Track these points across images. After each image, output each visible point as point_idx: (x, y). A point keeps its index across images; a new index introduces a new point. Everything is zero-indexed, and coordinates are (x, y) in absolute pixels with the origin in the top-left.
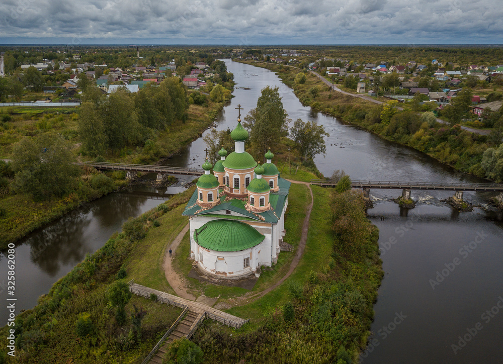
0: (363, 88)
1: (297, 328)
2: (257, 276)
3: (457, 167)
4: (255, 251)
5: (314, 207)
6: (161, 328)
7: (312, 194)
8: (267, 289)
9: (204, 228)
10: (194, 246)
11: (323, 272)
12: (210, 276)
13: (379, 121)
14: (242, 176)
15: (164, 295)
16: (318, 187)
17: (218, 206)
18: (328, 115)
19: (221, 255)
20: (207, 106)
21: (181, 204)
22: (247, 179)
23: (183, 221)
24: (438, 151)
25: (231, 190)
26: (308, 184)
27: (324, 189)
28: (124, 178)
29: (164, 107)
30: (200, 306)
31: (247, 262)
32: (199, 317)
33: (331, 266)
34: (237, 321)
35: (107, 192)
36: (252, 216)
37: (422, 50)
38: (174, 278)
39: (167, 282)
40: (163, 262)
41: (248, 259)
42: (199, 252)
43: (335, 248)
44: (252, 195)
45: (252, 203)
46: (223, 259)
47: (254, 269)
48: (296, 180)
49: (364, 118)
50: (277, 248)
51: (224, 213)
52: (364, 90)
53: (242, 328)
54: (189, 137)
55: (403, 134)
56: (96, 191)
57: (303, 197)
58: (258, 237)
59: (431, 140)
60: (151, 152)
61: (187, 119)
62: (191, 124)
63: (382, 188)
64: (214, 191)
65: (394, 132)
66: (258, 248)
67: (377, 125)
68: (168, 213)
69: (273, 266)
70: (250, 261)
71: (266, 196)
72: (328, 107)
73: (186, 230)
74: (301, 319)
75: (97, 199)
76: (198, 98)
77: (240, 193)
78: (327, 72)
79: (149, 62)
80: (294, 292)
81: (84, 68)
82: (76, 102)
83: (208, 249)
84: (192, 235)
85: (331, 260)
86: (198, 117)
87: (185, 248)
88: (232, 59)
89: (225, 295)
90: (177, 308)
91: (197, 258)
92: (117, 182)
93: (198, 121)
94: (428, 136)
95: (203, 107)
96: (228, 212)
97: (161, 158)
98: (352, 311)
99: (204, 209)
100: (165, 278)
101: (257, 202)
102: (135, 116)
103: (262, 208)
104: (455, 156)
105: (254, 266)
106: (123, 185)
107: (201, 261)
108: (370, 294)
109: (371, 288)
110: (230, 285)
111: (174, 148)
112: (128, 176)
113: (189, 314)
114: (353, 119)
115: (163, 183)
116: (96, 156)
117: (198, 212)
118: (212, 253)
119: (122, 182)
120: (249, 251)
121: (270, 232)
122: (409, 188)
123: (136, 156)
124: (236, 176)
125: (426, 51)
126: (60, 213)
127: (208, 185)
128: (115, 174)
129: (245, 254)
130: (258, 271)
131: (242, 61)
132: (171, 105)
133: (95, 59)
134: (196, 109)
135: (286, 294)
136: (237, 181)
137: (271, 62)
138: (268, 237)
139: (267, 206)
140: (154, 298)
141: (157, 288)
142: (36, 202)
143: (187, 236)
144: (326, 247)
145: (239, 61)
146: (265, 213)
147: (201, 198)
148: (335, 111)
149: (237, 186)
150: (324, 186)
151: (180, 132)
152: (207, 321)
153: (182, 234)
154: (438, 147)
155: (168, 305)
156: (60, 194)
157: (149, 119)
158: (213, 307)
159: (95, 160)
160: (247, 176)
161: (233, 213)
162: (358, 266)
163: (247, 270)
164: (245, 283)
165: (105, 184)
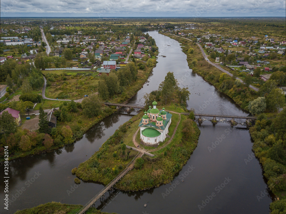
0: (218, 60)
1: (167, 158)
2: (159, 144)
3: (241, 106)
4: (158, 137)
5: (180, 123)
6: (134, 156)
7: (180, 118)
8: (160, 148)
9: (144, 130)
10: (141, 135)
11: (177, 144)
12: (146, 144)
13: (219, 82)
14: (155, 115)
15: (133, 148)
16: (183, 115)
17: (148, 124)
18: (199, 75)
19: (149, 138)
20: (145, 71)
21: (136, 120)
22: (157, 116)
23: (137, 127)
24: (236, 99)
25: (152, 119)
26: (180, 114)
27: (185, 116)
28: (116, 109)
29: (128, 76)
30: (143, 151)
31: (156, 140)
32: (143, 154)
33: (180, 142)
34: (152, 155)
35: (111, 114)
36: (157, 127)
37: (264, 25)
38: (136, 144)
39: (134, 145)
40: (133, 139)
41: (156, 139)
42: (143, 137)
43: (183, 137)
44: (158, 122)
45: (158, 124)
46: (149, 139)
47: (158, 142)
48: (176, 112)
49: (213, 79)
50: (165, 137)
51: (150, 126)
52: (219, 61)
53: (153, 157)
54: (138, 88)
55: (226, 89)
56: (107, 114)
57: (177, 119)
58: (159, 133)
59: (235, 93)
60: (124, 97)
61: (137, 79)
62: (139, 81)
63: (209, 116)
64: (147, 120)
65: (223, 88)
66: (159, 136)
67: (217, 83)
68: (133, 123)
69: (163, 142)
70: (157, 140)
71: (161, 122)
72: (200, 71)
73: (139, 129)
74: (169, 156)
75: (108, 117)
76: (141, 67)
77: (154, 120)
78: (205, 46)
79: (116, 36)
80: (168, 149)
81: (86, 42)
82: (89, 68)
83: (145, 136)
84: (141, 132)
85: (181, 140)
86: (141, 77)
87: (139, 135)
88: (159, 31)
89: (150, 149)
90: (138, 152)
91: (142, 139)
92: (114, 110)
93: (141, 79)
94: (234, 92)
95: (144, 71)
96: (151, 126)
97: (128, 99)
98: (183, 155)
99: (144, 125)
100: (134, 144)
101: (159, 123)
102: (118, 83)
103: (160, 125)
104: (241, 102)
105: (158, 141)
106: (116, 112)
107: (143, 139)
108: (190, 151)
109: (191, 149)
110: (151, 146)
111: (132, 94)
112: (117, 108)
113: (140, 153)
114: (209, 79)
115: (129, 111)
116: (106, 100)
117: (143, 125)
118: (146, 137)
119: (115, 110)
120: (156, 137)
121: (162, 132)
122: (215, 117)
123: (119, 99)
124: (154, 115)
125: (267, 26)
126: (97, 122)
127: (145, 118)
128: (112, 107)
129: (155, 138)
130: (159, 143)
131: (164, 34)
132: (131, 75)
133: (89, 33)
134: (141, 72)
135: (166, 149)
136: (154, 117)
137: (179, 35)
138: (162, 133)
139: (162, 125)
140: (131, 149)
141: (132, 146)
142: (89, 118)
143: (139, 131)
144: (180, 137)
145: (162, 33)
146: (161, 127)
147: (144, 122)
148: (202, 74)
149: (154, 118)
150: (185, 115)
151: (134, 86)
152: (145, 155)
153: (137, 131)
154: (237, 97)
155: (135, 151)
156: (96, 115)
157: (123, 82)
158: (146, 151)
159: (105, 101)
160: (156, 116)
161: (152, 126)
162: (189, 143)
163: (156, 143)
164: (155, 146)
165: (110, 111)
